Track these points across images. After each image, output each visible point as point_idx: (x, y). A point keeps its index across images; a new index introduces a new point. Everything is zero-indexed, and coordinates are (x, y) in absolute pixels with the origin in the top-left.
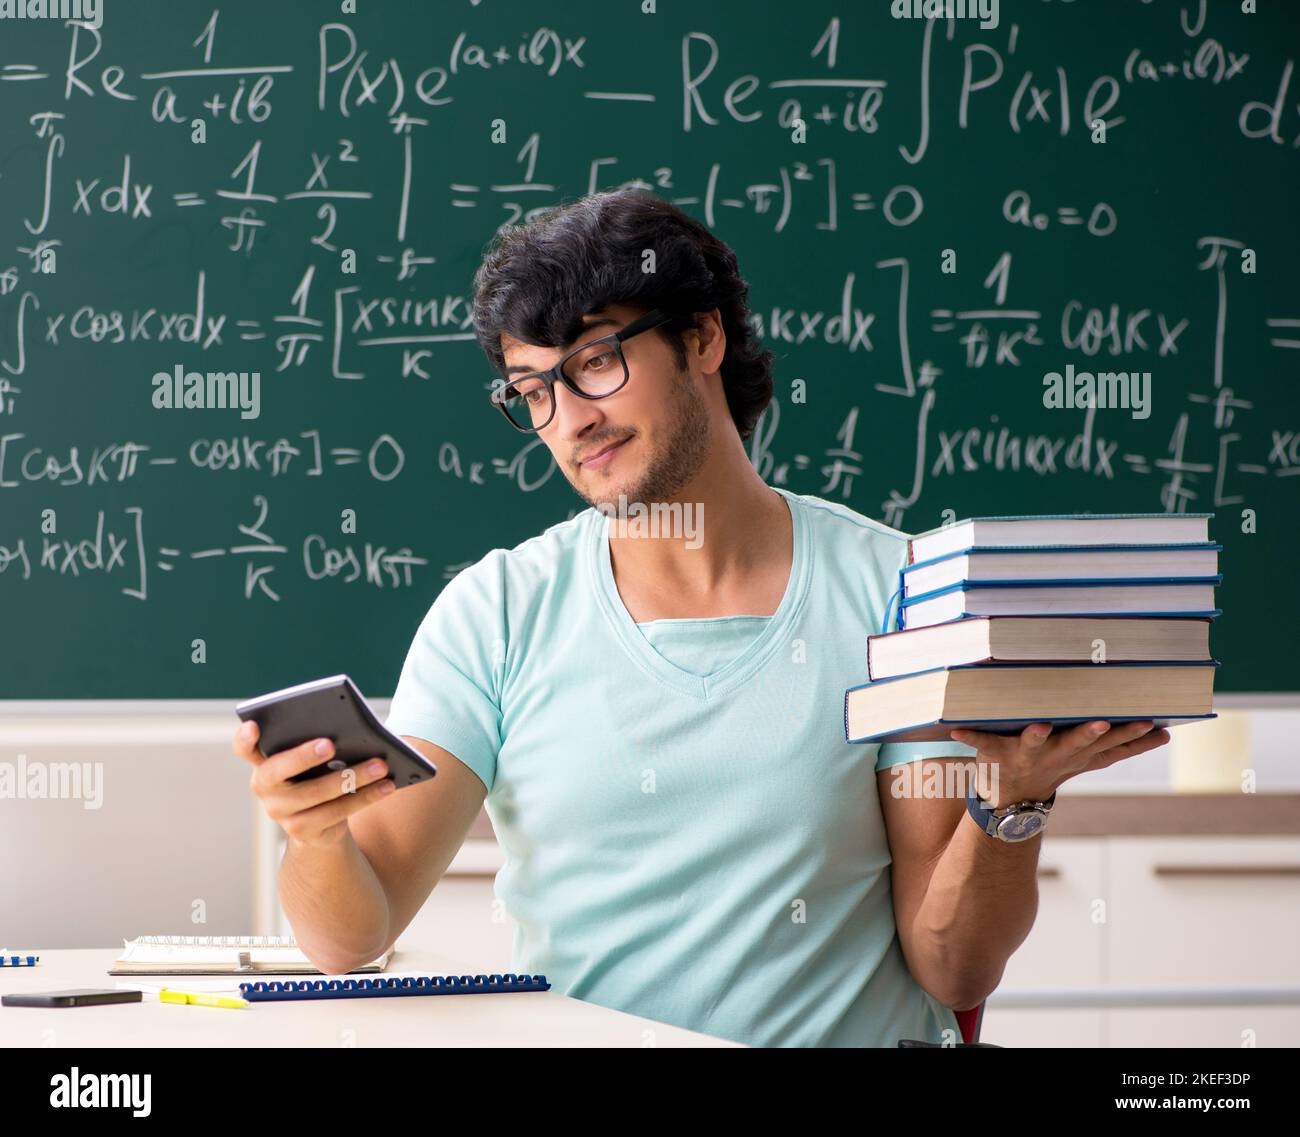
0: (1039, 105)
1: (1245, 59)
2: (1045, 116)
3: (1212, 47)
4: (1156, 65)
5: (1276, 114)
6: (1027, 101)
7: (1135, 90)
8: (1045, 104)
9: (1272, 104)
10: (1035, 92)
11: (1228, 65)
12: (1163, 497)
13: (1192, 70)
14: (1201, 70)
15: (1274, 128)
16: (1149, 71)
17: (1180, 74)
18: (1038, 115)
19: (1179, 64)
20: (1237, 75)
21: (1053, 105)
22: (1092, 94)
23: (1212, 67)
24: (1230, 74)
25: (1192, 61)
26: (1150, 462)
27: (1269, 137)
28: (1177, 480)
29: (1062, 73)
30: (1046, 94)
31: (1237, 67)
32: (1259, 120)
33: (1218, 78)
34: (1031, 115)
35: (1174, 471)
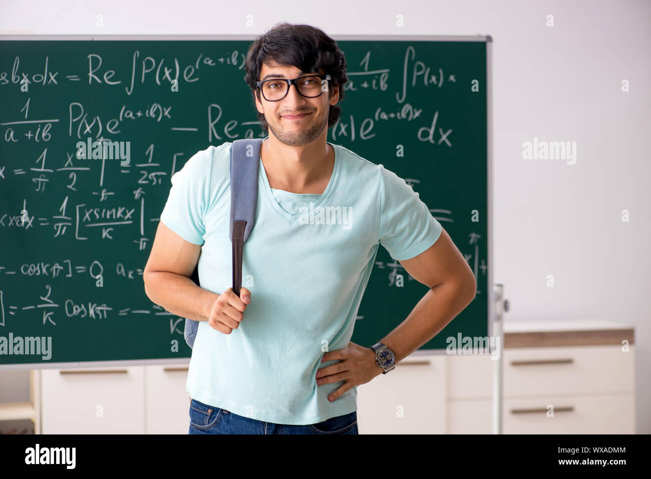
0: (343, 130)
1: (420, 111)
2: (345, 134)
3: (408, 107)
4: (388, 113)
5: (432, 131)
6: (339, 129)
7: (379, 123)
8: (346, 129)
9: (430, 127)
10: (342, 125)
11: (414, 114)
12: (390, 278)
13: (400, 116)
14: (404, 115)
15: (431, 137)
16: (384, 116)
17: (396, 117)
18: (343, 134)
19: (395, 113)
20: (417, 117)
21: (348, 130)
22: (363, 126)
23: (408, 115)
24: (415, 117)
25: (400, 112)
26: (385, 264)
27: (429, 141)
28: (395, 271)
29: (352, 118)
30: (346, 126)
31: (417, 114)
32: (425, 134)
33: (410, 119)
34: (340, 134)
35: (394, 267)
